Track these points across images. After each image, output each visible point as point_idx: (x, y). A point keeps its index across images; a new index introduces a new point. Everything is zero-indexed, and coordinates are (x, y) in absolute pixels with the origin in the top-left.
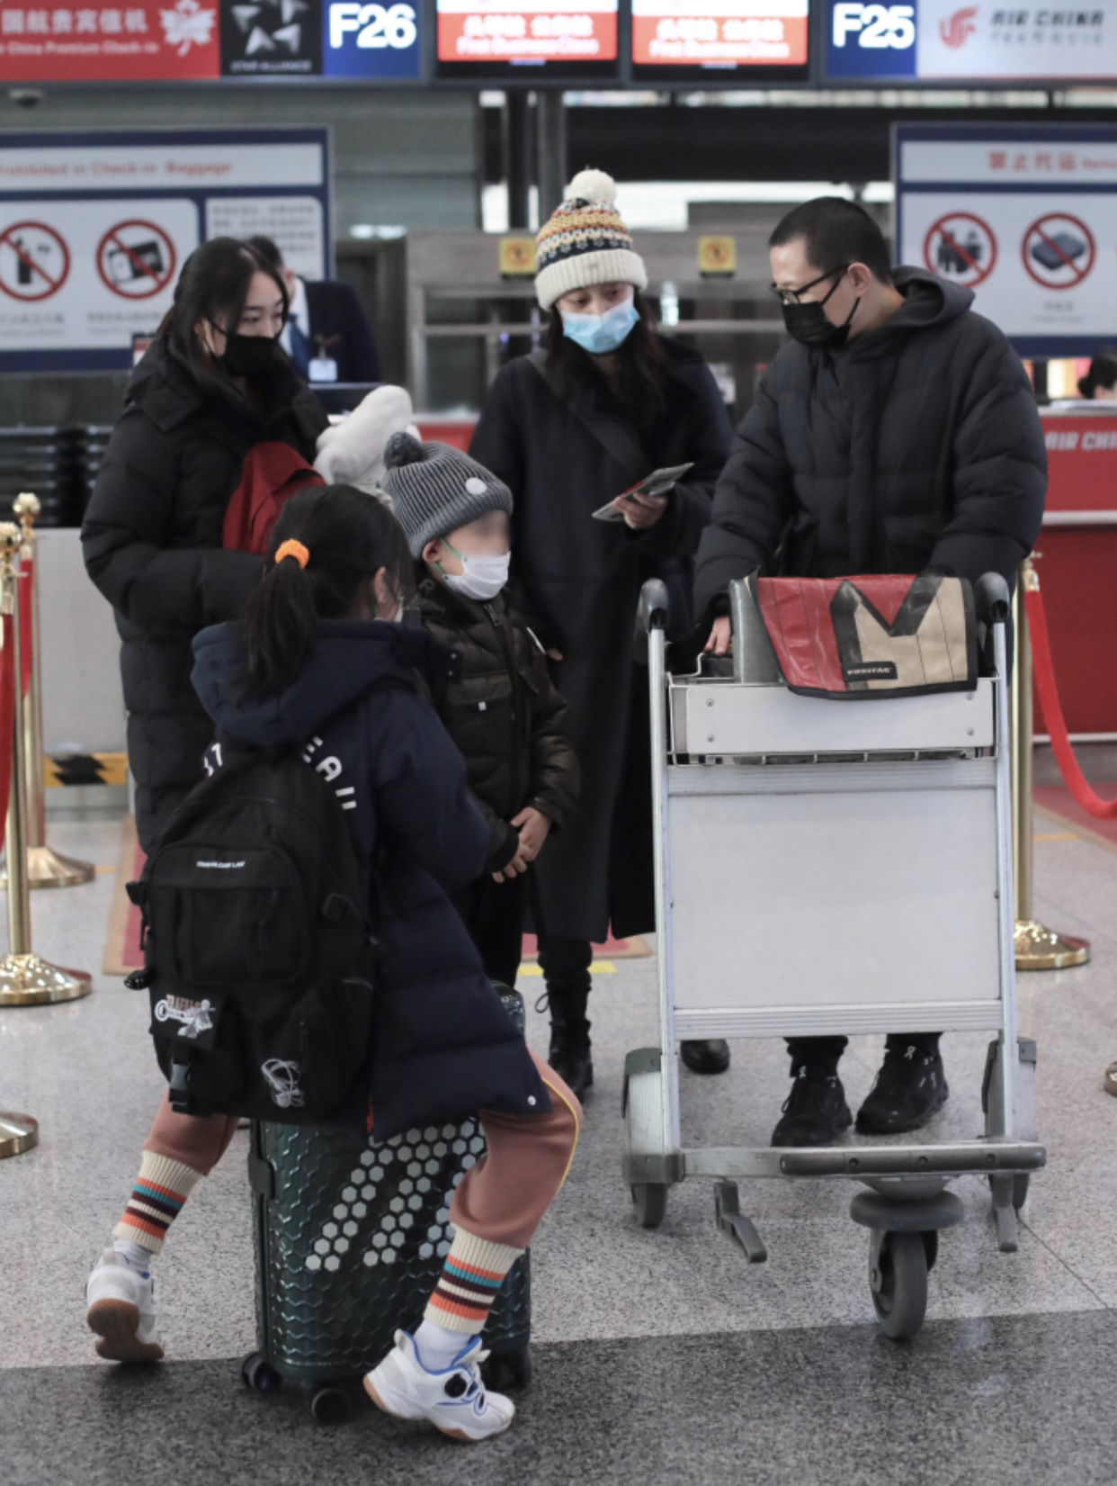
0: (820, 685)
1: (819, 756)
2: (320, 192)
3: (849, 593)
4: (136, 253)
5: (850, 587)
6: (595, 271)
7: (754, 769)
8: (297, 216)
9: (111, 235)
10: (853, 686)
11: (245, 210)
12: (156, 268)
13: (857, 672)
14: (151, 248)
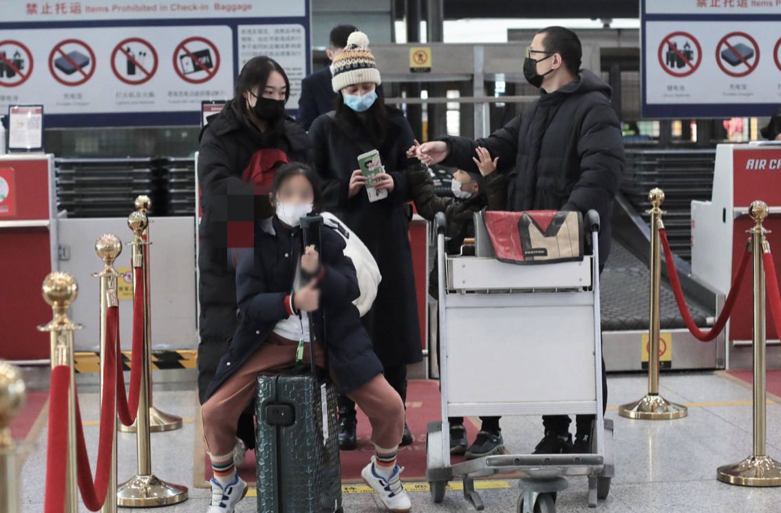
0: (512, 258)
1: (512, 290)
2: (304, 21)
3: (526, 218)
4: (196, 56)
5: (527, 215)
6: (361, 78)
7: (484, 296)
8: (291, 35)
9: (181, 46)
10: (527, 259)
11: (260, 32)
12: (209, 65)
13: (529, 252)
14: (205, 53)
